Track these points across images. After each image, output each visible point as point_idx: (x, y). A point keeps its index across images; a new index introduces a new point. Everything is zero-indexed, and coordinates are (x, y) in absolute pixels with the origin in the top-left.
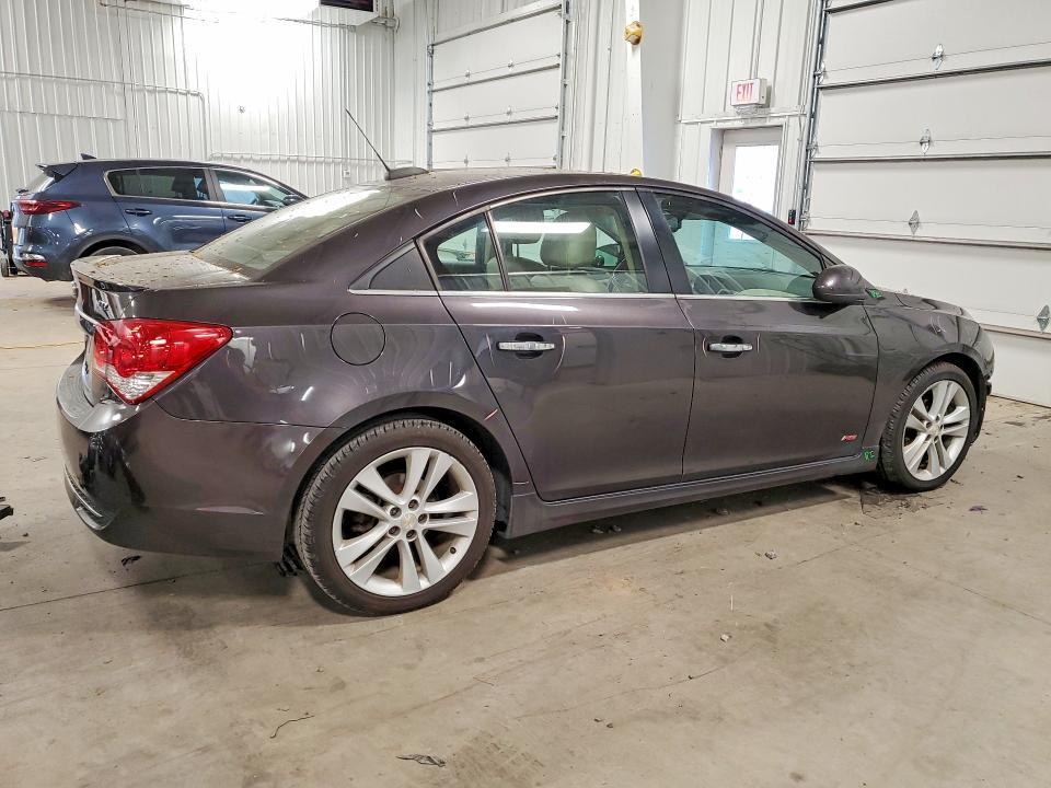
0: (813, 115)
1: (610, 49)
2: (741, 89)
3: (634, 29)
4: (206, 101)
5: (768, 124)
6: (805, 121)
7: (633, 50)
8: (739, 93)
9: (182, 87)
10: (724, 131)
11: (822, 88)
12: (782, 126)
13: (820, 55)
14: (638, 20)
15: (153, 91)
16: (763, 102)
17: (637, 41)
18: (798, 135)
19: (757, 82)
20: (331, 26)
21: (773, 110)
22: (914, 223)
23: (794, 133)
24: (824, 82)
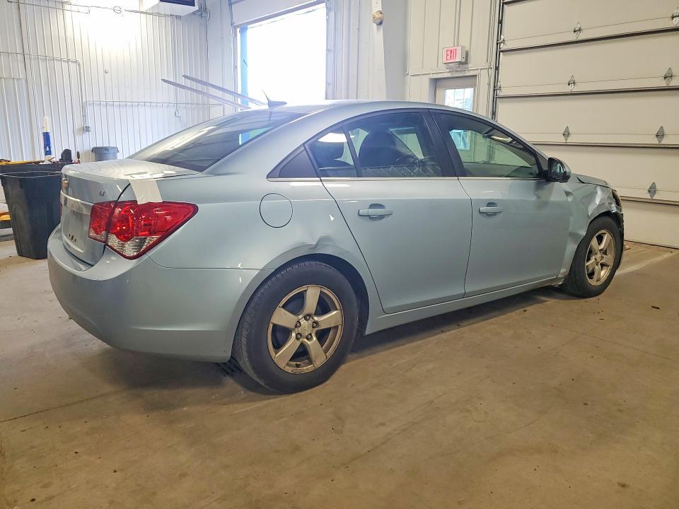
0: (497, 68)
1: (358, 29)
2: (449, 53)
3: (378, 16)
4: (82, 66)
5: (467, 74)
6: (492, 72)
7: (378, 29)
8: (447, 55)
9: (64, 56)
10: (437, 80)
11: (502, 51)
12: (476, 76)
13: (500, 31)
14: (381, 10)
15: (45, 59)
16: (464, 60)
17: (381, 23)
18: (487, 81)
19: (459, 49)
20: (165, 15)
21: (470, 65)
22: (566, 134)
23: (484, 80)
24: (503, 47)
